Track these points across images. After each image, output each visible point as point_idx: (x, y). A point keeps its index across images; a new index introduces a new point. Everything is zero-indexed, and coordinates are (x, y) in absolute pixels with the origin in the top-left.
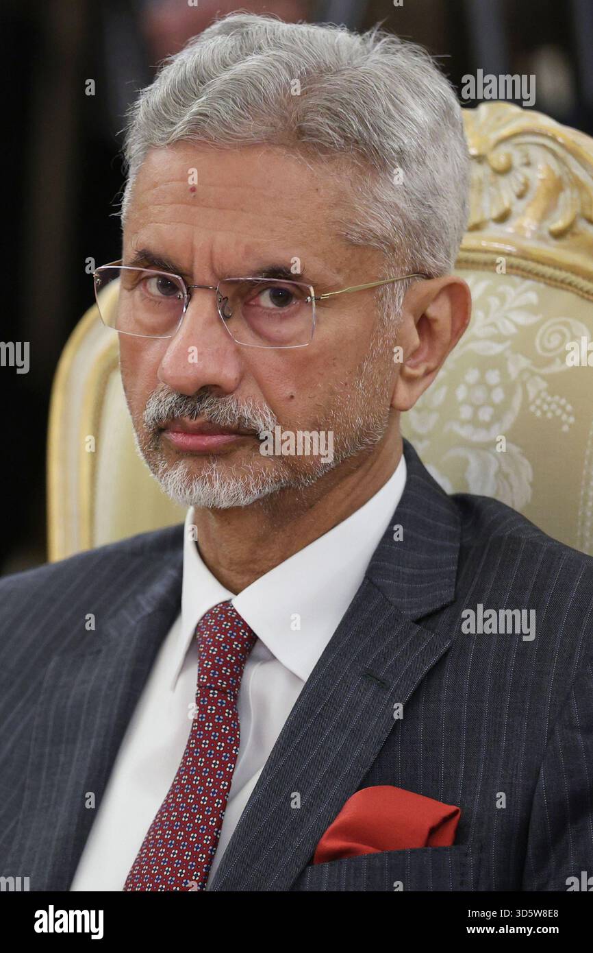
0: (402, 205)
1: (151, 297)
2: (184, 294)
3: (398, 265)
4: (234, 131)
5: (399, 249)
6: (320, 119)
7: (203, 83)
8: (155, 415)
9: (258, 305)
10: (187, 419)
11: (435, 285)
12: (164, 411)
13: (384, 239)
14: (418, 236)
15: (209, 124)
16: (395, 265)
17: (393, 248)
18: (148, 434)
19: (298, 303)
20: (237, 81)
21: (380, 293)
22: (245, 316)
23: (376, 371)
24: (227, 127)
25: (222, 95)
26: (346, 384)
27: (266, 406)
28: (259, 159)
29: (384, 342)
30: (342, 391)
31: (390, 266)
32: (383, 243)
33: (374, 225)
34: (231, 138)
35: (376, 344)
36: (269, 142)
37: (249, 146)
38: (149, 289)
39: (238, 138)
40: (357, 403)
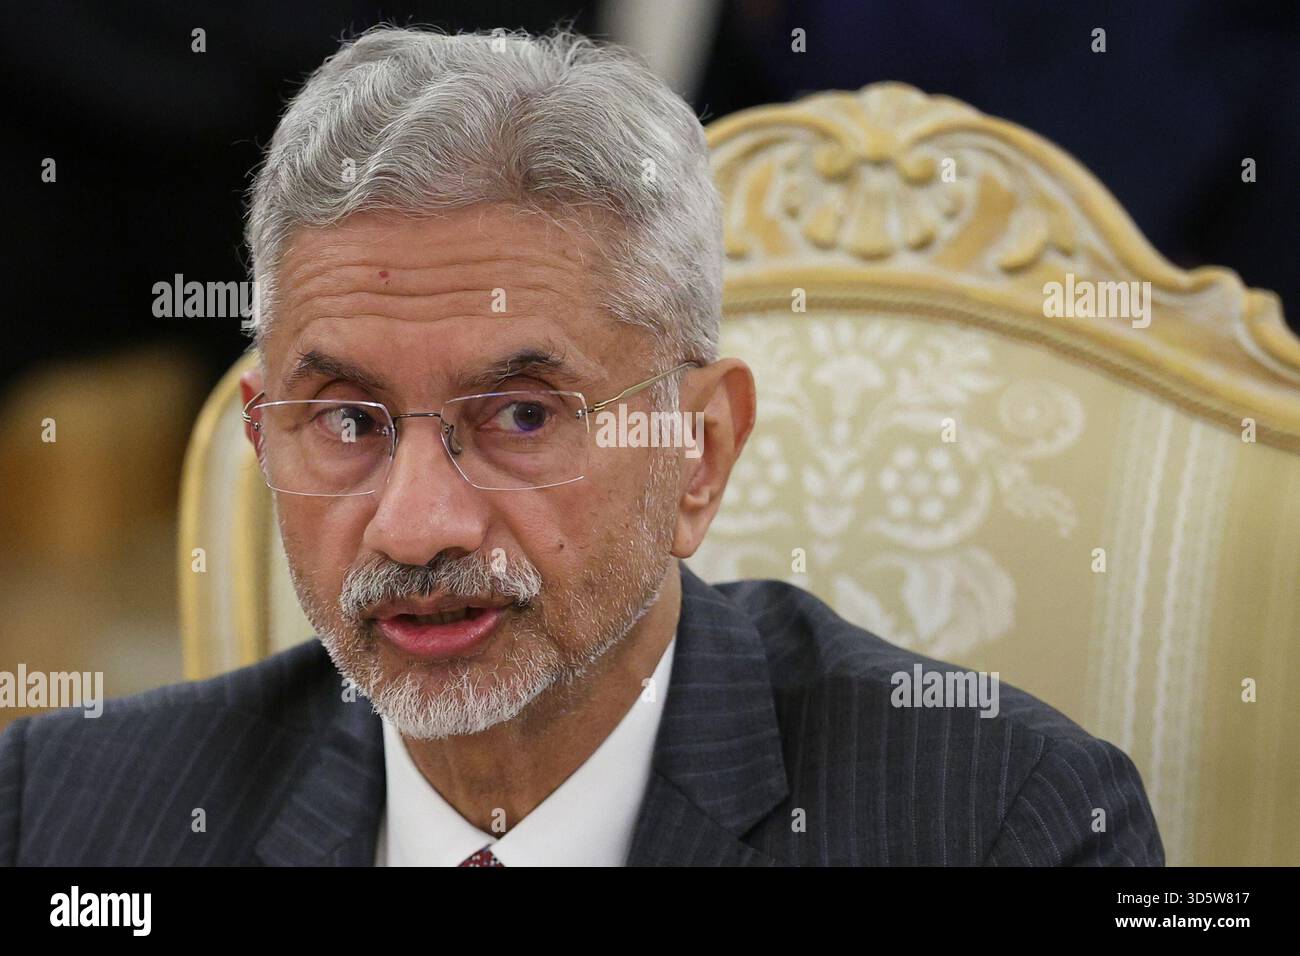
0: (670, 267)
1: (330, 436)
2: (390, 429)
3: (670, 351)
4: (437, 192)
5: (670, 331)
6: (558, 157)
7: (369, 130)
8: (362, 596)
9: (499, 430)
10: (415, 597)
11: (711, 375)
12: (377, 588)
13: (653, 318)
14: (687, 309)
15: (401, 186)
16: (666, 352)
17: (662, 331)
18: (350, 629)
19: (554, 419)
20: (425, 121)
21: (654, 395)
22: (480, 447)
23: (659, 506)
24: (425, 187)
25: (408, 143)
26: (627, 527)
27: (526, 563)
28: (479, 224)
29: (665, 461)
30: (622, 536)
31: (662, 354)
32: (651, 321)
33: (639, 296)
34: (433, 202)
35: (656, 467)
36: (487, 201)
37: (462, 209)
38: (330, 428)
39: (441, 199)
40: (643, 552)
